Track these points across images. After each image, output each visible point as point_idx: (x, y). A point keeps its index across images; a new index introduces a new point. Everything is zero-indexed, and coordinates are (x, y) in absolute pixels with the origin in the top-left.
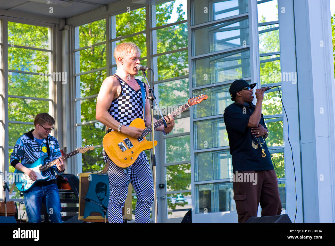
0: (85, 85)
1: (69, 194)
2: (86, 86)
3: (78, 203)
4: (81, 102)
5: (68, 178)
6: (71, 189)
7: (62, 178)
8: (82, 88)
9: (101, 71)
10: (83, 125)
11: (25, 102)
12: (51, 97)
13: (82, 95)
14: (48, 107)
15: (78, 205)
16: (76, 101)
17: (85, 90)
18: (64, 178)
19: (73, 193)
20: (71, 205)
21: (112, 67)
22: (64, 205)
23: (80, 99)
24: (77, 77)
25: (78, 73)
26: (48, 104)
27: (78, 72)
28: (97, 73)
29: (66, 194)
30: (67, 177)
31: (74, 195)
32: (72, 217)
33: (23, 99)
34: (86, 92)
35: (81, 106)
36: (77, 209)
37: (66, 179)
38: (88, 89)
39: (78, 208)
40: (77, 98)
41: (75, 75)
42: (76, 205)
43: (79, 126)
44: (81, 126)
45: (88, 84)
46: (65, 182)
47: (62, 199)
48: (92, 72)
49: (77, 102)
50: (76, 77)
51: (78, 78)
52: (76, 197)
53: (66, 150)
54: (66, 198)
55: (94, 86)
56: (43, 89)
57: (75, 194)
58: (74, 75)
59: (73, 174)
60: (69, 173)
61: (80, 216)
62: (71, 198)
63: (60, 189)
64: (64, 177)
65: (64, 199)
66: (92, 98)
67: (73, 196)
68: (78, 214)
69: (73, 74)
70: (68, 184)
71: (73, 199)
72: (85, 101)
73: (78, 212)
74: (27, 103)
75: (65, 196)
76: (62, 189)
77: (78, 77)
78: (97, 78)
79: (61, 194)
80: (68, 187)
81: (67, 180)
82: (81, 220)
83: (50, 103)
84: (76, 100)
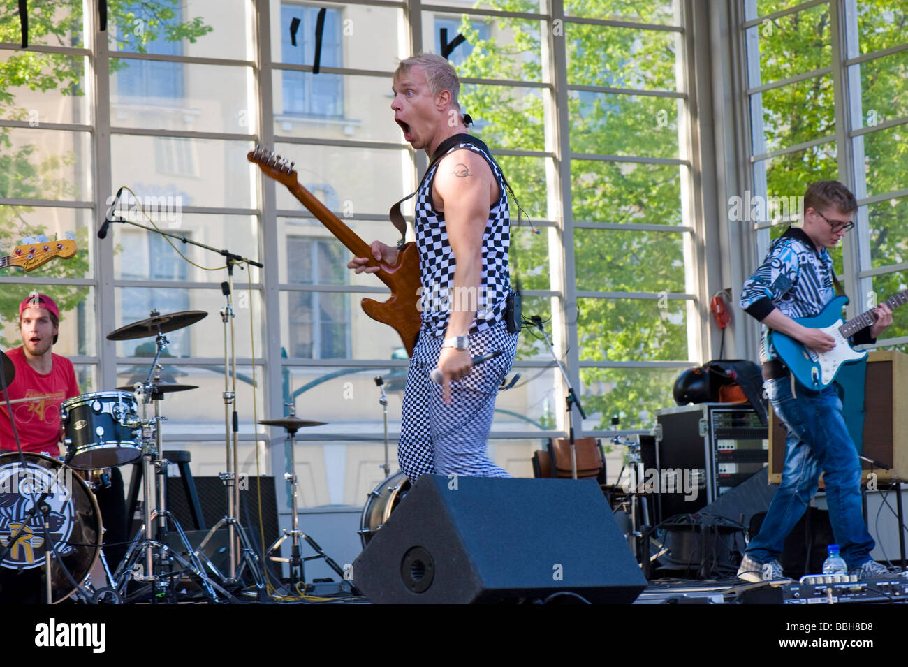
0: (778, 119)
1: (742, 415)
2: (781, 122)
3: (766, 437)
4: (767, 165)
5: (739, 372)
6: (748, 401)
7: (723, 371)
8: (770, 128)
9: (819, 77)
10: (774, 226)
11: (618, 170)
12: (684, 153)
13: (771, 144)
14: (678, 180)
15: (767, 444)
16: (753, 163)
17: (777, 132)
18: (728, 372)
19: (752, 410)
20: (749, 444)
21: (848, 66)
22: (728, 444)
23: (764, 157)
24: (753, 97)
25: (756, 86)
26: (678, 172)
27: (755, 82)
28: (807, 86)
29: (734, 415)
30: (735, 368)
31: (756, 417)
32: (752, 475)
33: (612, 163)
34: (780, 136)
35: (768, 175)
36: (763, 455)
37: (732, 374)
38: (786, 129)
39: (767, 451)
40: (755, 154)
41: (749, 93)
42: (761, 444)
43: (764, 230)
44: (769, 230)
45: (784, 115)
46: (729, 381)
47: (723, 427)
48: (793, 83)
49: (756, 164)
50: (750, 96)
51: (757, 100)
52: (761, 423)
53: (731, 295)
54: (734, 424)
55: (801, 121)
56: (664, 133)
57: (757, 415)
58: (746, 92)
59: (751, 359)
60: (741, 356)
61: (774, 472)
62: (748, 424)
63: (718, 401)
64: (728, 369)
65: (727, 427)
66: (797, 152)
67: (752, 421)
68: (767, 467)
69: (744, 89)
70: (737, 387)
71: (751, 426)
72: (778, 161)
73: (767, 461)
74: (624, 173)
75: (730, 419)
76: (723, 402)
77: (757, 95)
78: (808, 97)
79: (720, 415)
80: (737, 396)
81: (736, 376)
82: (775, 484)
83: (684, 170)
84: (752, 159)
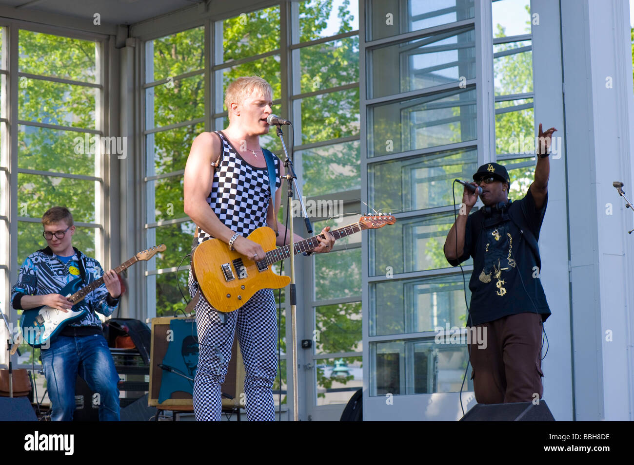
0: (163, 152)
1: (131, 357)
2: (165, 154)
3: (148, 374)
4: (156, 183)
5: (130, 328)
6: (136, 348)
7: (119, 326)
8: (157, 159)
9: (193, 126)
10: (158, 227)
11: (50, 183)
12: (98, 173)
13: (158, 170)
14: (93, 192)
15: (148, 378)
16: (146, 182)
17: (162, 162)
18: (123, 327)
19: (139, 354)
20: (135, 378)
21: (215, 118)
22: (123, 377)
23: (154, 178)
24: (148, 136)
25: (151, 129)
26: (93, 186)
27: (150, 126)
28: (185, 130)
29: (126, 357)
30: (127, 324)
31: (141, 359)
32: (137, 399)
33: (46, 177)
34: (164, 164)
35: (156, 191)
36: (145, 386)
37: (125, 329)
38: (169, 160)
39: (148, 383)
40: (148, 175)
41: (146, 133)
42: (144, 378)
43: (152, 229)
44: (155, 229)
45: (167, 150)
46: (123, 334)
47: (117, 365)
48: (176, 128)
49: (148, 183)
50: (146, 135)
51: (151, 139)
52: (144, 363)
53: (127, 273)
54: (125, 364)
55: (180, 155)
56: (83, 159)
57: (142, 358)
58: (143, 132)
59: (139, 319)
60: (132, 317)
61: (152, 398)
62: (135, 364)
63: (115, 347)
64: (123, 325)
65: (121, 365)
66: (176, 176)
67: (138, 361)
68: (148, 394)
69: (142, 131)
70: (128, 338)
71: (138, 366)
72: (162, 182)
73: (147, 390)
74: (54, 184)
75: (122, 360)
76: (118, 347)
77: (151, 135)
78: (185, 139)
79: (116, 357)
80: (128, 344)
81: (128, 330)
82: (153, 406)
83: (97, 184)
84: (146, 179)
